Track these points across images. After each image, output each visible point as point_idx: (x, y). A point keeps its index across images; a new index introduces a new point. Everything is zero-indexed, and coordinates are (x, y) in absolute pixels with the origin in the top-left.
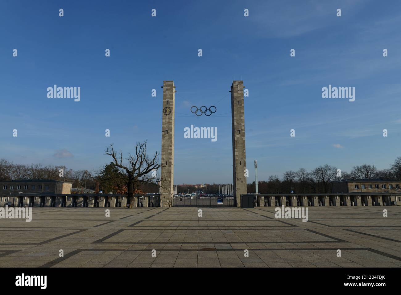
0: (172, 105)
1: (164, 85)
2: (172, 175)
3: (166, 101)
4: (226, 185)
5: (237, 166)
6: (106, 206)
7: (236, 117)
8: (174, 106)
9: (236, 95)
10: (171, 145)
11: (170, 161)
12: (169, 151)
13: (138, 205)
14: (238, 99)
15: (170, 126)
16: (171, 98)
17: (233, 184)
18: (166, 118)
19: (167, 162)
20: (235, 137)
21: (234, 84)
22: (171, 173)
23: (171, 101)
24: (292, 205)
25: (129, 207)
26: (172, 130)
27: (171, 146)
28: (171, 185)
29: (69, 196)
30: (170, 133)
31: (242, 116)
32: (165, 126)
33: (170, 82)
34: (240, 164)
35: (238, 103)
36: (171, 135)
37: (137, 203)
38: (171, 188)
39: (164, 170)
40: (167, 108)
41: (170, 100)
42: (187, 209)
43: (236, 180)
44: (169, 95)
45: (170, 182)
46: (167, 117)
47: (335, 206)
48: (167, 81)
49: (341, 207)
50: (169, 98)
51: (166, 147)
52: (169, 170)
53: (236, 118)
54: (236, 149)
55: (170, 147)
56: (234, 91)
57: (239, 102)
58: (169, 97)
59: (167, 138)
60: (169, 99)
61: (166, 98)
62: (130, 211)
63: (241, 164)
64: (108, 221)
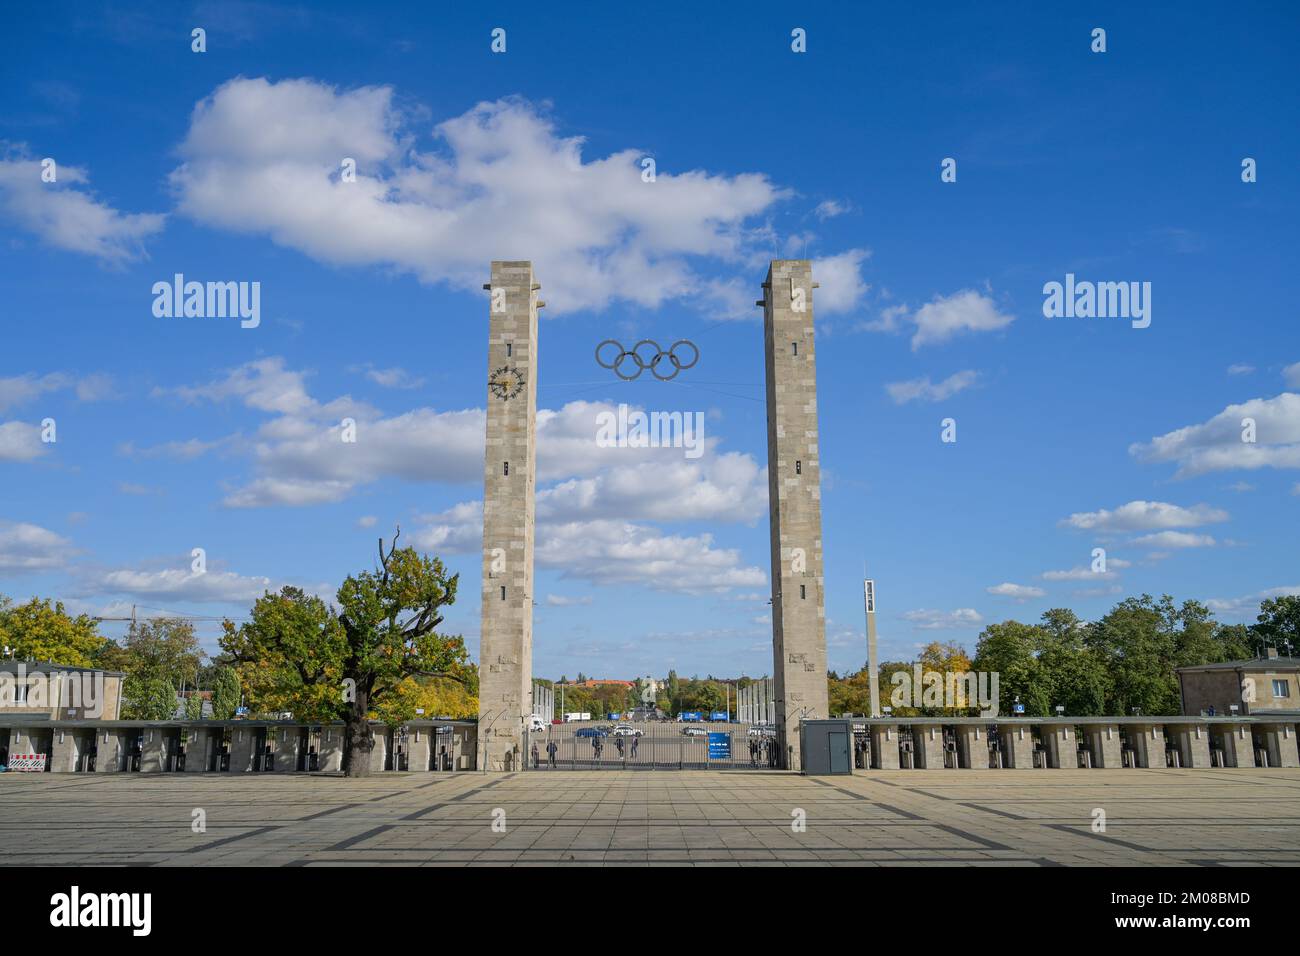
0: (526, 358)
1: (495, 277)
2: (527, 641)
3: (501, 341)
4: (755, 681)
5: (786, 606)
6: (258, 770)
7: (782, 406)
8: (535, 364)
9: (782, 319)
10: (521, 518)
11: (518, 583)
12: (514, 545)
13: (389, 766)
14: (792, 336)
15: (518, 442)
16: (523, 330)
17: (771, 677)
18: (502, 410)
19: (503, 588)
20: (781, 488)
21: (775, 275)
22: (521, 632)
23: (523, 342)
24: (1014, 763)
25: (347, 774)
26: (523, 458)
27: (521, 524)
28: (520, 682)
29: (111, 729)
30: (519, 470)
31: (808, 404)
32: (498, 442)
33: (516, 264)
34: (800, 597)
35: (791, 350)
36: (523, 477)
37: (385, 753)
38: (519, 694)
39: (493, 620)
40: (506, 369)
41: (518, 338)
42: (583, 780)
43: (786, 660)
44: (515, 318)
45: (518, 667)
46: (507, 405)
47: (1191, 766)
48: (507, 264)
49: (1215, 769)
50: (513, 331)
51: (503, 530)
52: (513, 620)
53: (783, 412)
54: (785, 533)
55: (517, 529)
56: (775, 300)
57: (795, 344)
58: (514, 325)
59: (505, 490)
60: (513, 336)
61: (504, 331)
62: (350, 788)
63: (804, 597)
64: (249, 830)
